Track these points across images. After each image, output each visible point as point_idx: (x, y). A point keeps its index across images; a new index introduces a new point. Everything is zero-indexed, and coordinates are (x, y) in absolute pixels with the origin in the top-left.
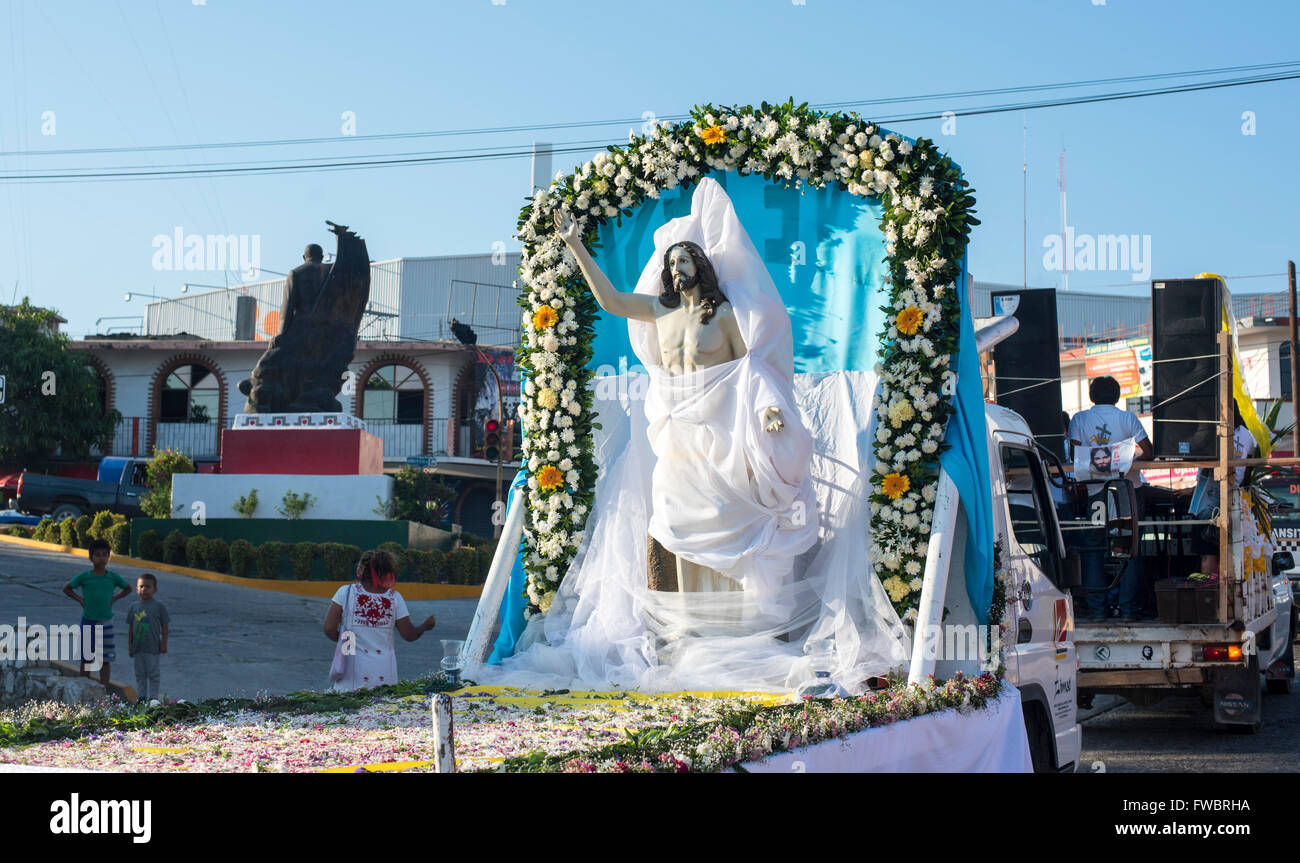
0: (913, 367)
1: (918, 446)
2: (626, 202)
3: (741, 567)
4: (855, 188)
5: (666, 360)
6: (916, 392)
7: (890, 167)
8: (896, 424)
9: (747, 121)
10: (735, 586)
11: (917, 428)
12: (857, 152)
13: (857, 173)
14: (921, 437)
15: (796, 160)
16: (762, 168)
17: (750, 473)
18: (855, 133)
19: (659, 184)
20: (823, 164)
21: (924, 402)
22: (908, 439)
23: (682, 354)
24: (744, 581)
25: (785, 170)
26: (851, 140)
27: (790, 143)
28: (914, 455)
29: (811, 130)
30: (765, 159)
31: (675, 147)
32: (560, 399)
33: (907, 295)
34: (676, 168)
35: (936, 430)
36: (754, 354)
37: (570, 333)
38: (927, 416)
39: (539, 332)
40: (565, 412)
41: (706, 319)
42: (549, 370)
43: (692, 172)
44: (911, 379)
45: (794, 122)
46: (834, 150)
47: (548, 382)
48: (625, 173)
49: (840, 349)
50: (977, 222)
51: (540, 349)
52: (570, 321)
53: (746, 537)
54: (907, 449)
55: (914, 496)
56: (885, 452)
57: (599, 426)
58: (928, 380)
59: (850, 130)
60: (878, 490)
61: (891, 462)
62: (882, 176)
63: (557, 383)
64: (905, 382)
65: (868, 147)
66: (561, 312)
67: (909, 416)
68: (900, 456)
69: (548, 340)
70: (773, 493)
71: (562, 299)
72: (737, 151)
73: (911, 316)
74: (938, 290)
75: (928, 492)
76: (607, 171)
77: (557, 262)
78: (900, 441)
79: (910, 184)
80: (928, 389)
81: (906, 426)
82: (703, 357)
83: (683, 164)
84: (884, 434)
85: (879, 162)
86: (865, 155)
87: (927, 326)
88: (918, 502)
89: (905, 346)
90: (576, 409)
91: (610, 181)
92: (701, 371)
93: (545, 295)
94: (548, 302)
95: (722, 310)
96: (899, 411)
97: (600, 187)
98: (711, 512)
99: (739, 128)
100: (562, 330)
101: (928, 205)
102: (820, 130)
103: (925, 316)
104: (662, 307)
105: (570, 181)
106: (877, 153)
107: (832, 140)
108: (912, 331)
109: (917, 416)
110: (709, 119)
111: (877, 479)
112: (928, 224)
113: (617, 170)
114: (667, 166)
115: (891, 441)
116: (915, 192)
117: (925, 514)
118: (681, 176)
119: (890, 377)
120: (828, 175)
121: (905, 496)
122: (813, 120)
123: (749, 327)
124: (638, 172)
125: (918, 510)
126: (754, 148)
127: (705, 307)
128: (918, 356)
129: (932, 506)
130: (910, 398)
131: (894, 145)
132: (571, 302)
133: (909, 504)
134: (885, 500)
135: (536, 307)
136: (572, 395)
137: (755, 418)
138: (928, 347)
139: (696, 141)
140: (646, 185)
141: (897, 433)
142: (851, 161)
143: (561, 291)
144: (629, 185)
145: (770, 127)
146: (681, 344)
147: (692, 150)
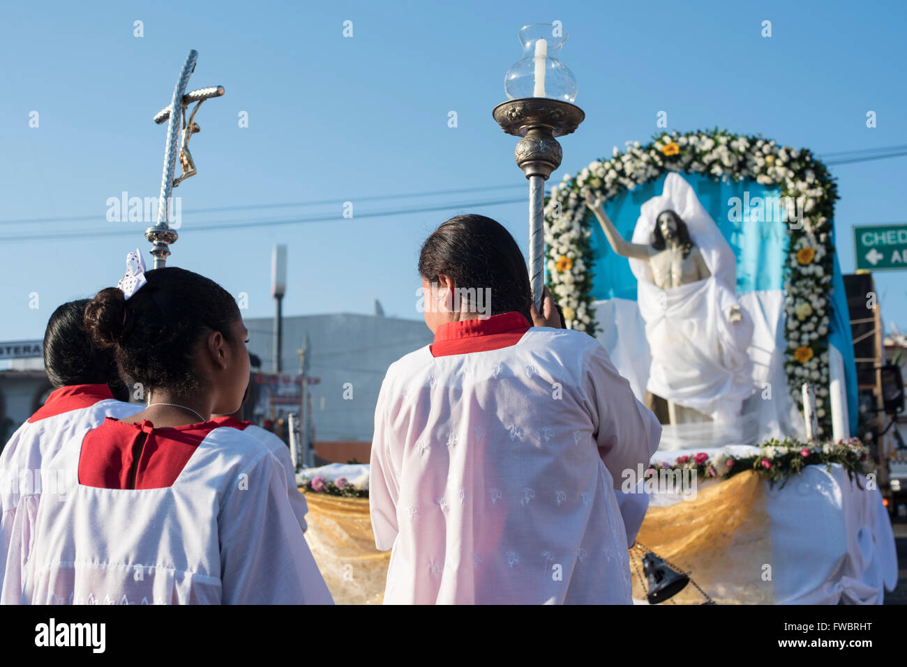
0: (811, 283)
1: (816, 330)
2: (612, 192)
3: (713, 407)
4: (762, 179)
5: (659, 281)
6: (813, 298)
7: (787, 165)
8: (802, 317)
9: (692, 140)
10: (708, 419)
11: (815, 319)
12: (764, 156)
13: (764, 170)
14: (817, 325)
15: (726, 162)
16: (702, 169)
17: (720, 347)
18: (763, 145)
19: (635, 180)
20: (742, 165)
21: (818, 303)
22: (810, 326)
23: (671, 277)
24: (715, 415)
25: (717, 170)
26: (760, 150)
27: (722, 151)
28: (814, 336)
29: (734, 144)
30: (704, 164)
31: (645, 157)
32: (576, 314)
33: (803, 241)
34: (646, 170)
35: (826, 321)
36: (717, 276)
37: (580, 273)
38: (821, 312)
39: (561, 273)
40: (580, 322)
41: (685, 256)
42: (569, 296)
43: (655, 172)
44: (809, 291)
45: (723, 140)
46: (749, 156)
47: (568, 303)
48: (612, 174)
49: (752, 279)
50: (838, 198)
51: (561, 283)
52: (580, 266)
53: (714, 388)
54: (810, 332)
55: (816, 360)
56: (794, 335)
57: (601, 330)
58: (819, 290)
59: (759, 144)
60: (791, 358)
61: (799, 340)
62: (781, 171)
63: (574, 304)
64: (806, 292)
65: (771, 154)
66: (574, 261)
67: (809, 312)
68: (805, 337)
69: (567, 277)
70: (733, 361)
71: (573, 251)
72: (686, 158)
73: (806, 253)
74: (823, 237)
75: (824, 357)
76: (600, 173)
77: (569, 229)
78: (805, 328)
79: (800, 175)
80: (820, 296)
81: (808, 319)
82: (685, 279)
83: (651, 168)
84: (792, 325)
85: (779, 162)
86: (769, 159)
87: (818, 258)
88: (819, 364)
89: (804, 271)
90: (587, 320)
91: (602, 180)
92: (684, 287)
93: (563, 250)
94: (565, 254)
95: (694, 251)
96: (802, 309)
97: (595, 183)
98: (695, 373)
99: (688, 144)
100: (576, 271)
101: (812, 186)
102: (741, 145)
103: (816, 252)
104: (654, 251)
105: (574, 180)
106: (777, 157)
107: (748, 150)
108: (808, 262)
109: (814, 312)
110: (667, 139)
111: (790, 351)
112: (814, 198)
113: (607, 172)
114: (641, 168)
115: (798, 329)
116: (803, 180)
117: (824, 371)
118: (649, 175)
119: (795, 290)
120: (745, 172)
121: (810, 360)
122: (734, 138)
123: (712, 260)
124: (622, 173)
125: (819, 369)
126: (697, 156)
127: (684, 249)
128: (813, 276)
129: (827, 366)
130: (810, 302)
131: (788, 152)
132: (580, 254)
133: (813, 365)
134: (797, 364)
135: (557, 258)
136: (584, 311)
137: (722, 314)
138: (819, 271)
139: (659, 153)
140: (625, 181)
141: (802, 323)
142: (761, 162)
143: (573, 247)
144: (615, 182)
145: (708, 144)
146: (670, 272)
147: (657, 158)
